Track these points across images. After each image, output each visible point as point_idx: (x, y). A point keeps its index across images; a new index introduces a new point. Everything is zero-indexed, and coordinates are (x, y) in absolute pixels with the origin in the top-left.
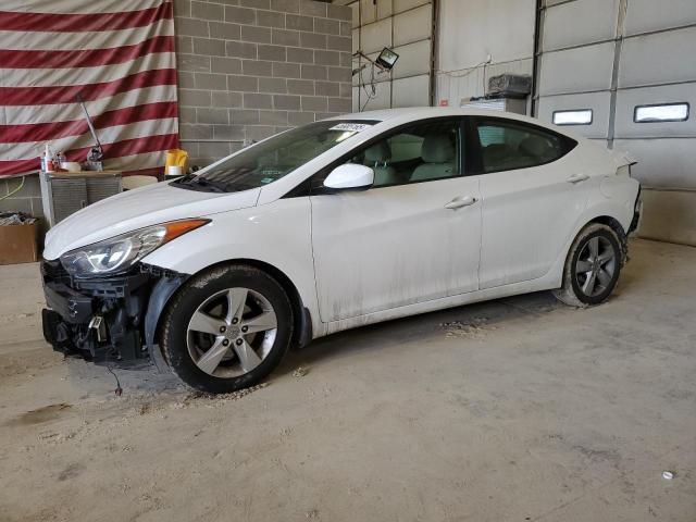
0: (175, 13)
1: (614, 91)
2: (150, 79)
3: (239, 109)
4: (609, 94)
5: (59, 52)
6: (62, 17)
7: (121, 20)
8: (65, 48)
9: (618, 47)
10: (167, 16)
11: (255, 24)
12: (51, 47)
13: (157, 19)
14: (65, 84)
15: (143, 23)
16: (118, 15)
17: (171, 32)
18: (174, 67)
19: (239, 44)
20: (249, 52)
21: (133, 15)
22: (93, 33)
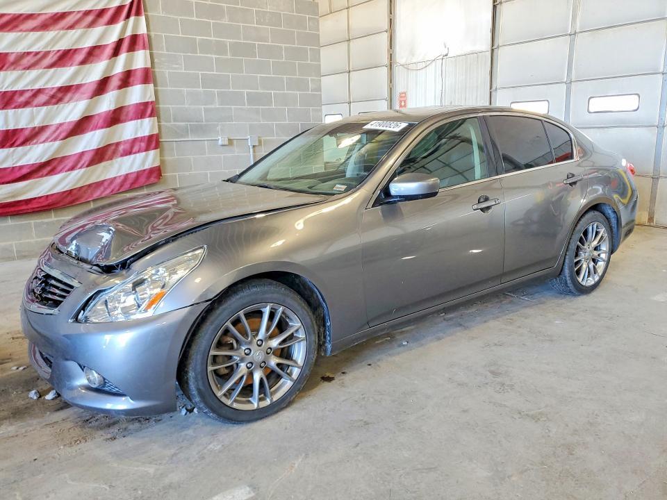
0: (145, 11)
1: (569, 83)
2: (127, 80)
3: (213, 106)
4: (564, 86)
5: (29, 53)
6: (30, 17)
7: (90, 18)
8: (34, 49)
9: (572, 42)
10: (138, 13)
11: (225, 21)
12: (20, 48)
13: (128, 16)
14: (37, 87)
15: (113, 21)
16: (87, 13)
17: (142, 30)
18: (149, 65)
19: (211, 41)
20: (221, 49)
21: (101, 13)
22: (62, 32)
